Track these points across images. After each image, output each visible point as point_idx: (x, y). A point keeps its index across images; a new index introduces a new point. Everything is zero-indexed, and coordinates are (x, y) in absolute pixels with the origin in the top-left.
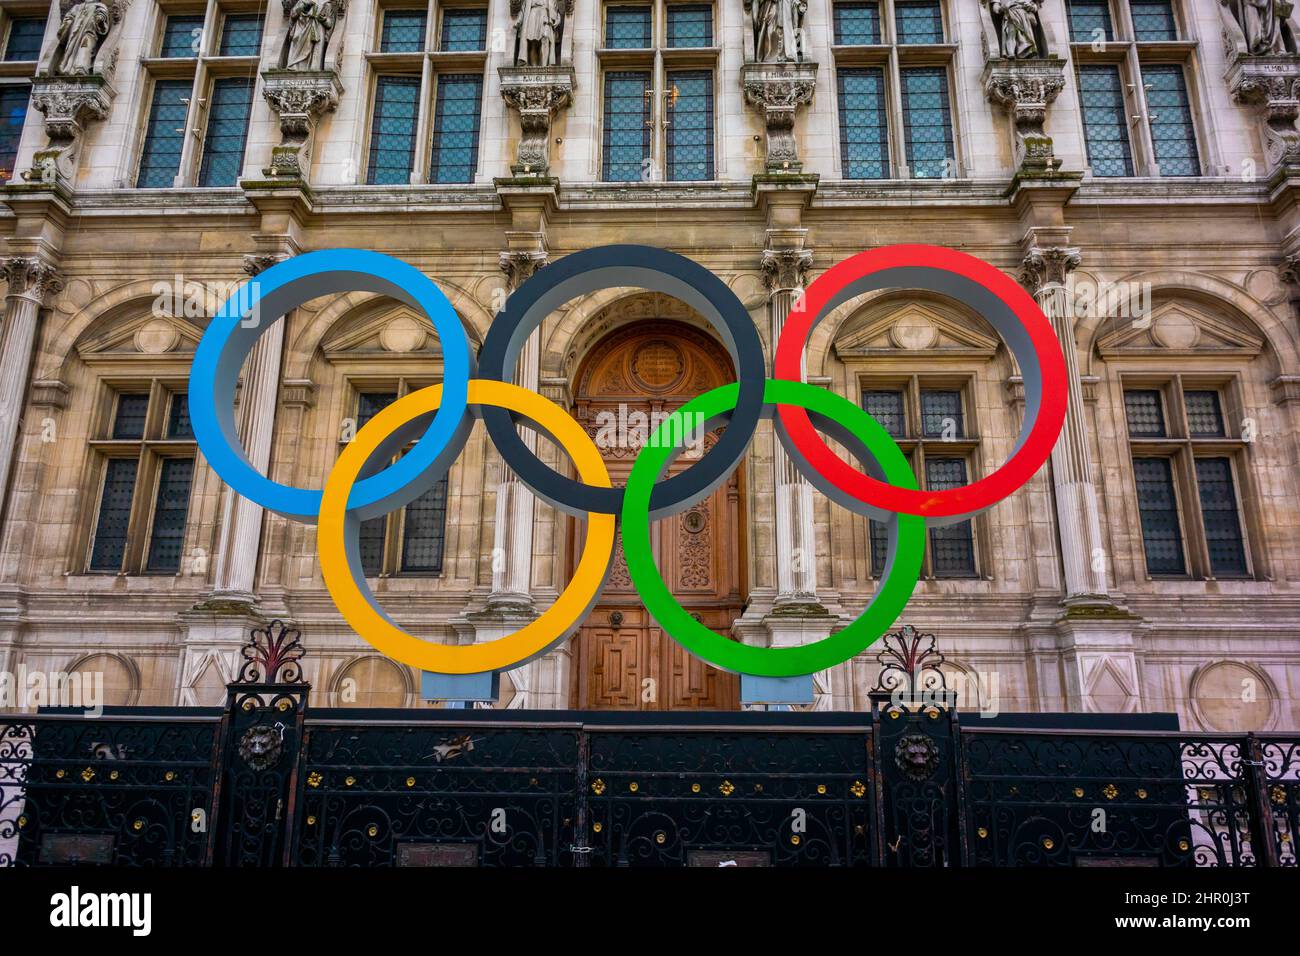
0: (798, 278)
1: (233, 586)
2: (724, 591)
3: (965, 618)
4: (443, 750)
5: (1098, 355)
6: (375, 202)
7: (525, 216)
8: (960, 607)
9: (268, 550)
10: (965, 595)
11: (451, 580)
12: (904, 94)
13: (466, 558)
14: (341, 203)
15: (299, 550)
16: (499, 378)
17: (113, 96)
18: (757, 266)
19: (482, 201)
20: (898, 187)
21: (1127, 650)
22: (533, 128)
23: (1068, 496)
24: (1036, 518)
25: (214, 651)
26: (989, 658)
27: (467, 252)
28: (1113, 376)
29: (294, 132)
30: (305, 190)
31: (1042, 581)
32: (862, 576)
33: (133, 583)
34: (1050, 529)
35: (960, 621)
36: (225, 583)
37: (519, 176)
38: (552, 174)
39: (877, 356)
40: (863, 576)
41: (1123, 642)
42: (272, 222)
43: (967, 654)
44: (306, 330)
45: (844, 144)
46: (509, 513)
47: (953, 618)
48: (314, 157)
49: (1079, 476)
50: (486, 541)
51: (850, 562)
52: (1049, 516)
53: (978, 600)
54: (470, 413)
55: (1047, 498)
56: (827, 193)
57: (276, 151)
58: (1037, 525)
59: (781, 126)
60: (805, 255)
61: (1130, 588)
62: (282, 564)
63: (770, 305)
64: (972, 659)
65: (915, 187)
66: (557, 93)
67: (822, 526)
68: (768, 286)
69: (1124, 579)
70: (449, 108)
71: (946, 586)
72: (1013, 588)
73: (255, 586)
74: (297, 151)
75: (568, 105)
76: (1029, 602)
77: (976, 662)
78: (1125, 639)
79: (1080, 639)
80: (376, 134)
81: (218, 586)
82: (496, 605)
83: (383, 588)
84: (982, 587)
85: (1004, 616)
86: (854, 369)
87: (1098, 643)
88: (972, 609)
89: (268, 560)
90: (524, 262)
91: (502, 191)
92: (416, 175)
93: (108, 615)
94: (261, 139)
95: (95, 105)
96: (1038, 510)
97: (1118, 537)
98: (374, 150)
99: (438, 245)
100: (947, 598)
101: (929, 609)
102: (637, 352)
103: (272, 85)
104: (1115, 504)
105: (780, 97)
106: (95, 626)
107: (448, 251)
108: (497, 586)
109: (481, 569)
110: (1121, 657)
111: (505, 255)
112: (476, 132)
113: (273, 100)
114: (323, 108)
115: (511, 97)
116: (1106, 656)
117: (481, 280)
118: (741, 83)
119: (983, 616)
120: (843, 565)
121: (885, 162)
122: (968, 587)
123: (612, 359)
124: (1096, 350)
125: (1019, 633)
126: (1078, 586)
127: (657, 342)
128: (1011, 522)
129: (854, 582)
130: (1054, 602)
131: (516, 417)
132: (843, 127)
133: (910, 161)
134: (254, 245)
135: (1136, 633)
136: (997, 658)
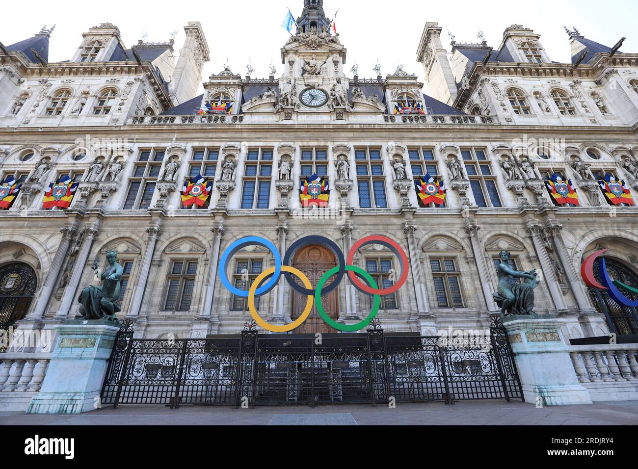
0: (350, 233)
1: (205, 314)
2: (333, 313)
4: (285, 344)
5: (423, 251)
6: (244, 213)
7: (282, 217)
8: (393, 316)
9: (214, 304)
10: (394, 313)
11: (262, 311)
12: (374, 187)
13: (266, 305)
14: (235, 213)
15: (221, 304)
16: (288, 265)
17: (177, 186)
18: (339, 229)
19: (271, 213)
20: (373, 210)
21: (434, 327)
22: (284, 195)
23: (417, 287)
24: (410, 293)
25: (200, 331)
27: (267, 225)
28: (427, 257)
29: (223, 196)
30: (226, 210)
31: (413, 309)
32: (368, 309)
33: (177, 313)
34: (414, 295)
35: (393, 320)
36: (203, 313)
37: (280, 207)
38: (289, 207)
39: (370, 251)
42: (218, 218)
43: (395, 329)
44: (225, 246)
45: (360, 199)
46: (278, 293)
47: (391, 319)
48: (228, 202)
49: (420, 282)
50: (271, 301)
51: (364, 305)
52: (413, 292)
53: (397, 314)
54: (282, 272)
55: (413, 288)
56: (356, 211)
57: (219, 200)
58: (411, 295)
59: (344, 195)
60: (351, 227)
61: (434, 310)
62: (217, 308)
63: (343, 239)
65: (377, 210)
66: (290, 187)
67: (357, 296)
68: (342, 234)
69: (433, 309)
70: (262, 189)
71: (389, 311)
72: (406, 311)
73: (210, 314)
74: (224, 200)
75: (292, 189)
76: (410, 314)
78: (433, 324)
79: (422, 324)
80: (243, 195)
81: (201, 314)
82: (274, 318)
83: (244, 314)
84: (398, 311)
85: (403, 318)
86: (364, 255)
87: (426, 325)
88: (395, 317)
89: (214, 307)
90: (282, 228)
91: (276, 211)
92: (254, 206)
93: (170, 322)
94: (215, 196)
95: (173, 188)
96: (411, 291)
97: (431, 297)
98: (243, 199)
99: (259, 224)
100: (389, 314)
101: (385, 317)
102: (309, 251)
103: (218, 184)
104: (429, 289)
105: (344, 188)
106: (167, 325)
107: (262, 225)
108: (274, 313)
109: (270, 309)
110: (432, 328)
111: (277, 227)
112: (269, 195)
113: (219, 188)
114: (231, 189)
115: (278, 188)
116: (428, 328)
117: (270, 233)
118: (335, 184)
119: (398, 319)
120: (363, 306)
121: (370, 203)
122: (394, 311)
123: (302, 253)
124: (423, 250)
125: (408, 323)
126: (421, 310)
127: (314, 248)
128: (404, 294)
129: (365, 310)
130: (416, 315)
131: (291, 273)
132: (359, 195)
133: (376, 203)
134: (213, 224)
135: (435, 322)
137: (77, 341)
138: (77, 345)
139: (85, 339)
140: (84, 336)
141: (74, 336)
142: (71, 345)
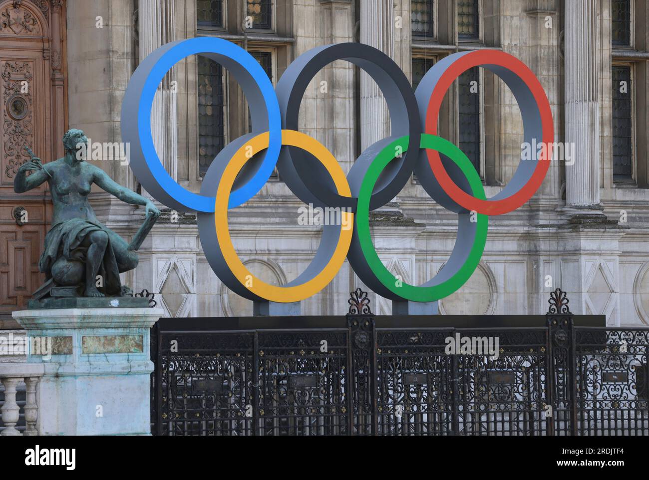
3: (277, 220)
8: (271, 208)
10: (275, 196)
21: (411, 253)
26: (293, 257)
35: (273, 222)
40: (194, 177)
41: (408, 246)
43: (278, 253)
47: (268, 220)
52: (350, 123)
58: (339, 131)
64: (281, 257)
77: (284, 261)
79: (379, 243)
87: (391, 247)
88: (280, 210)
96: (341, 116)
100: (262, 199)
101: (247, 210)
110: (405, 259)
116: (395, 259)
128: (314, 125)
129: (186, 183)
136: (300, 257)
137: (110, 341)
138: (111, 348)
139: (123, 337)
140: (120, 331)
141: (103, 332)
142: (102, 349)
